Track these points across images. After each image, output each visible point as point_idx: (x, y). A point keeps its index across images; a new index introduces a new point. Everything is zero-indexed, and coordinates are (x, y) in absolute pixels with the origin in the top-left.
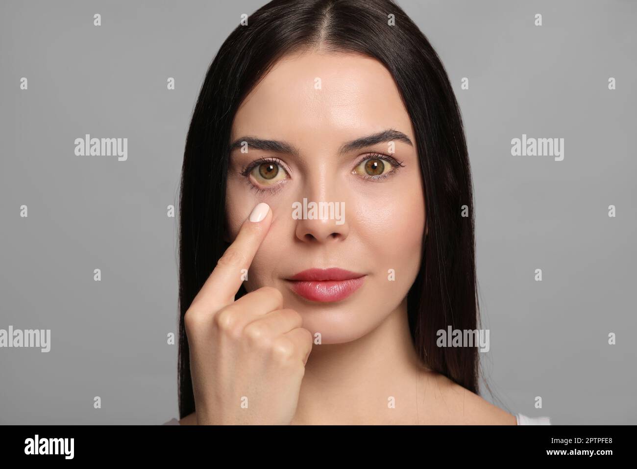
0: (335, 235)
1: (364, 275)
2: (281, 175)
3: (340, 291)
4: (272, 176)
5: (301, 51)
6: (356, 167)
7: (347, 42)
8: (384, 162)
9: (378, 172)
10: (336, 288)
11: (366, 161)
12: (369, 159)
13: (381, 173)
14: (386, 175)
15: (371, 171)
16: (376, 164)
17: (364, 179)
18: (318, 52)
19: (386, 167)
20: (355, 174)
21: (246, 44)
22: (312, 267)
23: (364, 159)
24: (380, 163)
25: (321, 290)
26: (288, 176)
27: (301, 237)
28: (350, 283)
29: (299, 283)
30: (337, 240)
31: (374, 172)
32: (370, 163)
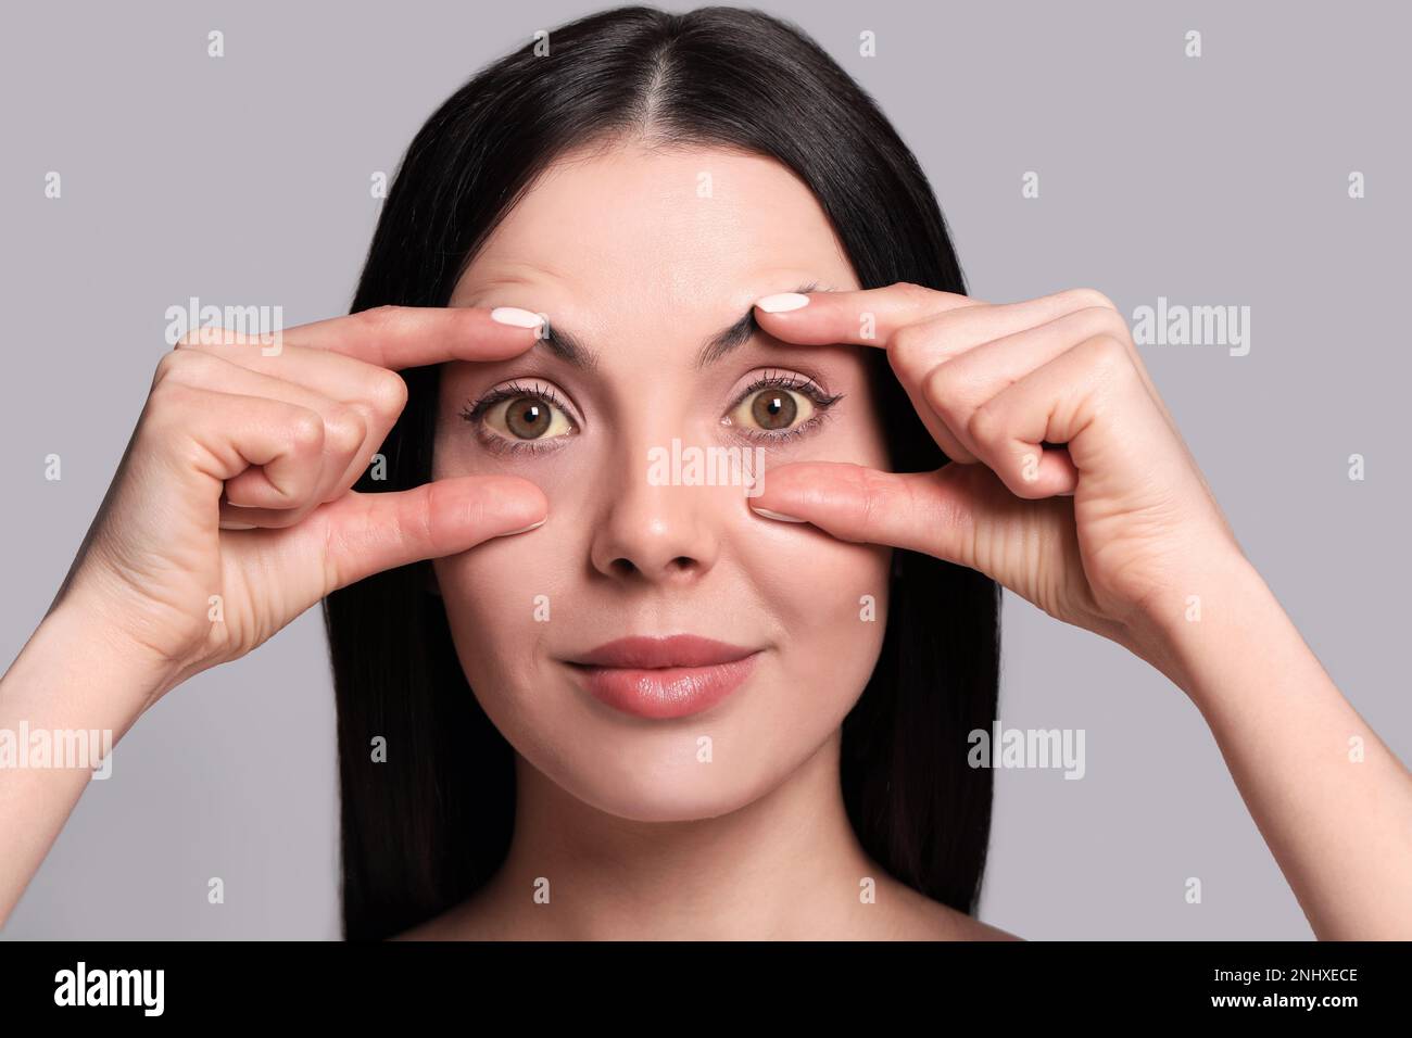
0: (684, 562)
1: (757, 652)
2: (558, 425)
3: (694, 689)
4: (534, 432)
5: (601, 142)
6: (731, 410)
7: (708, 122)
8: (797, 397)
9: (783, 422)
10: (685, 685)
11: (754, 395)
12: (763, 391)
13: (787, 425)
14: (800, 429)
15: (766, 418)
16: (777, 403)
17: (749, 437)
18: (640, 143)
19: (800, 410)
20: (730, 427)
21: (473, 130)
22: (631, 634)
23: (750, 390)
24: (788, 400)
25: (652, 689)
26: (576, 428)
27: (603, 565)
28: (721, 673)
29: (600, 673)
30: (689, 574)
31: (772, 421)
32: (763, 400)
